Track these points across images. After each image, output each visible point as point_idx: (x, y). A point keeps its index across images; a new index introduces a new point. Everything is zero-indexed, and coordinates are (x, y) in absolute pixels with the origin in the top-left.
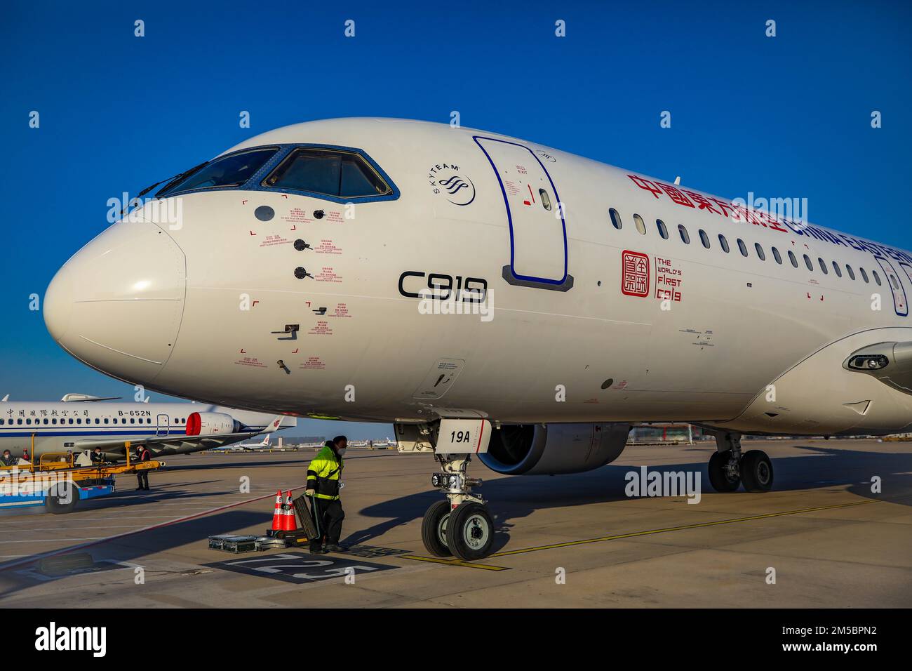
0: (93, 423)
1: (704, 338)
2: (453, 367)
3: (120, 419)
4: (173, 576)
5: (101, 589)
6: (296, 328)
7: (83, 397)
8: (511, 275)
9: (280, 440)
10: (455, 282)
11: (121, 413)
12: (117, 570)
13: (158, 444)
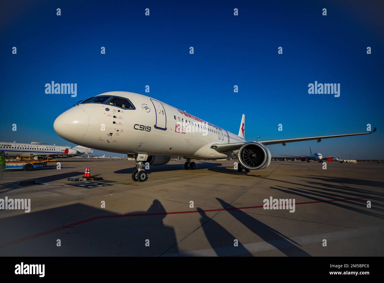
0: (39, 150)
1: (188, 141)
2: (143, 144)
3: (47, 149)
4: (57, 187)
5: (37, 190)
6: (112, 134)
7: (37, 143)
8: (156, 127)
9: (89, 156)
10: (145, 127)
11: (47, 147)
12: (42, 185)
13: (57, 155)
